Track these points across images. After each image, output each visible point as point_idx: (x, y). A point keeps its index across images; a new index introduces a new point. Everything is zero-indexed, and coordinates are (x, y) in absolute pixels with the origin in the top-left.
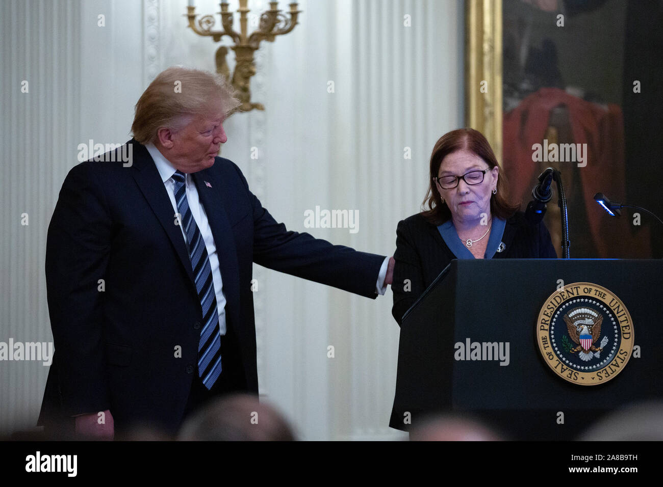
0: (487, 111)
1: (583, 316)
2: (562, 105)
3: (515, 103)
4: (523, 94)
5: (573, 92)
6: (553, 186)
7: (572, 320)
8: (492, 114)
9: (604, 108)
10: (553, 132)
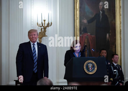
9: (93, 36)
10: (86, 39)
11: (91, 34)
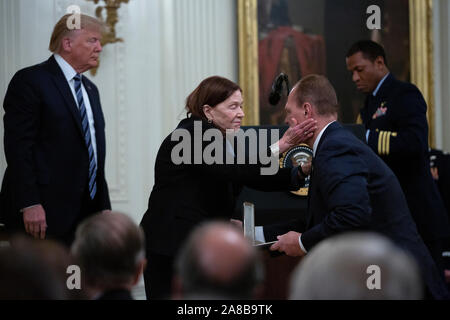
0: (249, 39)
1: (301, 157)
2: (291, 36)
3: (264, 35)
4: (269, 30)
5: (297, 28)
6: (284, 84)
7: (295, 159)
8: (252, 42)
9: (314, 37)
10: (286, 51)
11: (305, 31)
